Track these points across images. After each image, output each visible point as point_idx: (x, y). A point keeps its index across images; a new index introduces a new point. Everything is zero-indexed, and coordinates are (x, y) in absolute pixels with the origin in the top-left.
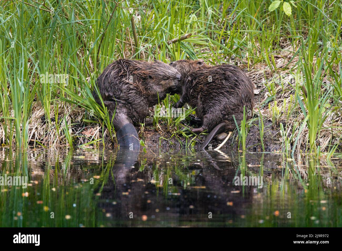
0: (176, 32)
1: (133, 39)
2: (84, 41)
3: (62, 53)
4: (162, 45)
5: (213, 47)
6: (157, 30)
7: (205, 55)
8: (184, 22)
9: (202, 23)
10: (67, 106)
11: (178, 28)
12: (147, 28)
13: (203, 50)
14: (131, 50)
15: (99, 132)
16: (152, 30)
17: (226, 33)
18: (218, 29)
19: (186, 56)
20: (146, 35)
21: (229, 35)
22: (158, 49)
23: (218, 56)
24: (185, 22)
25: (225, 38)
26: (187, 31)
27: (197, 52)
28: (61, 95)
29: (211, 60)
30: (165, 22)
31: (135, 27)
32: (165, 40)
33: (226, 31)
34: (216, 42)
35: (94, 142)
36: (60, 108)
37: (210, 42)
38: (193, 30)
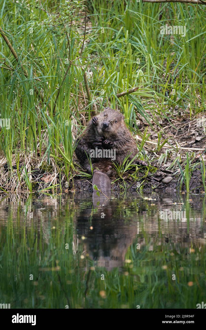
0: (124, 86)
1: (86, 93)
2: (42, 95)
3: (21, 107)
4: (112, 98)
5: (158, 99)
6: (107, 85)
7: (152, 106)
8: (131, 77)
9: (148, 77)
10: (27, 155)
11: (126, 82)
12: (98, 83)
13: (149, 102)
14: (84, 103)
15: (57, 177)
16: (103, 85)
17: (170, 86)
18: (162, 83)
19: (134, 108)
20: (97, 89)
21: (173, 88)
22: (109, 102)
23: (163, 107)
24: (133, 77)
25: (169, 90)
26: (134, 86)
27: (144, 104)
28: (22, 145)
29: (157, 111)
30: (115, 77)
31: (88, 82)
32: (114, 93)
33: (169, 85)
34: (161, 94)
35: (52, 187)
36: (21, 156)
37: (156, 94)
38: (140, 84)
